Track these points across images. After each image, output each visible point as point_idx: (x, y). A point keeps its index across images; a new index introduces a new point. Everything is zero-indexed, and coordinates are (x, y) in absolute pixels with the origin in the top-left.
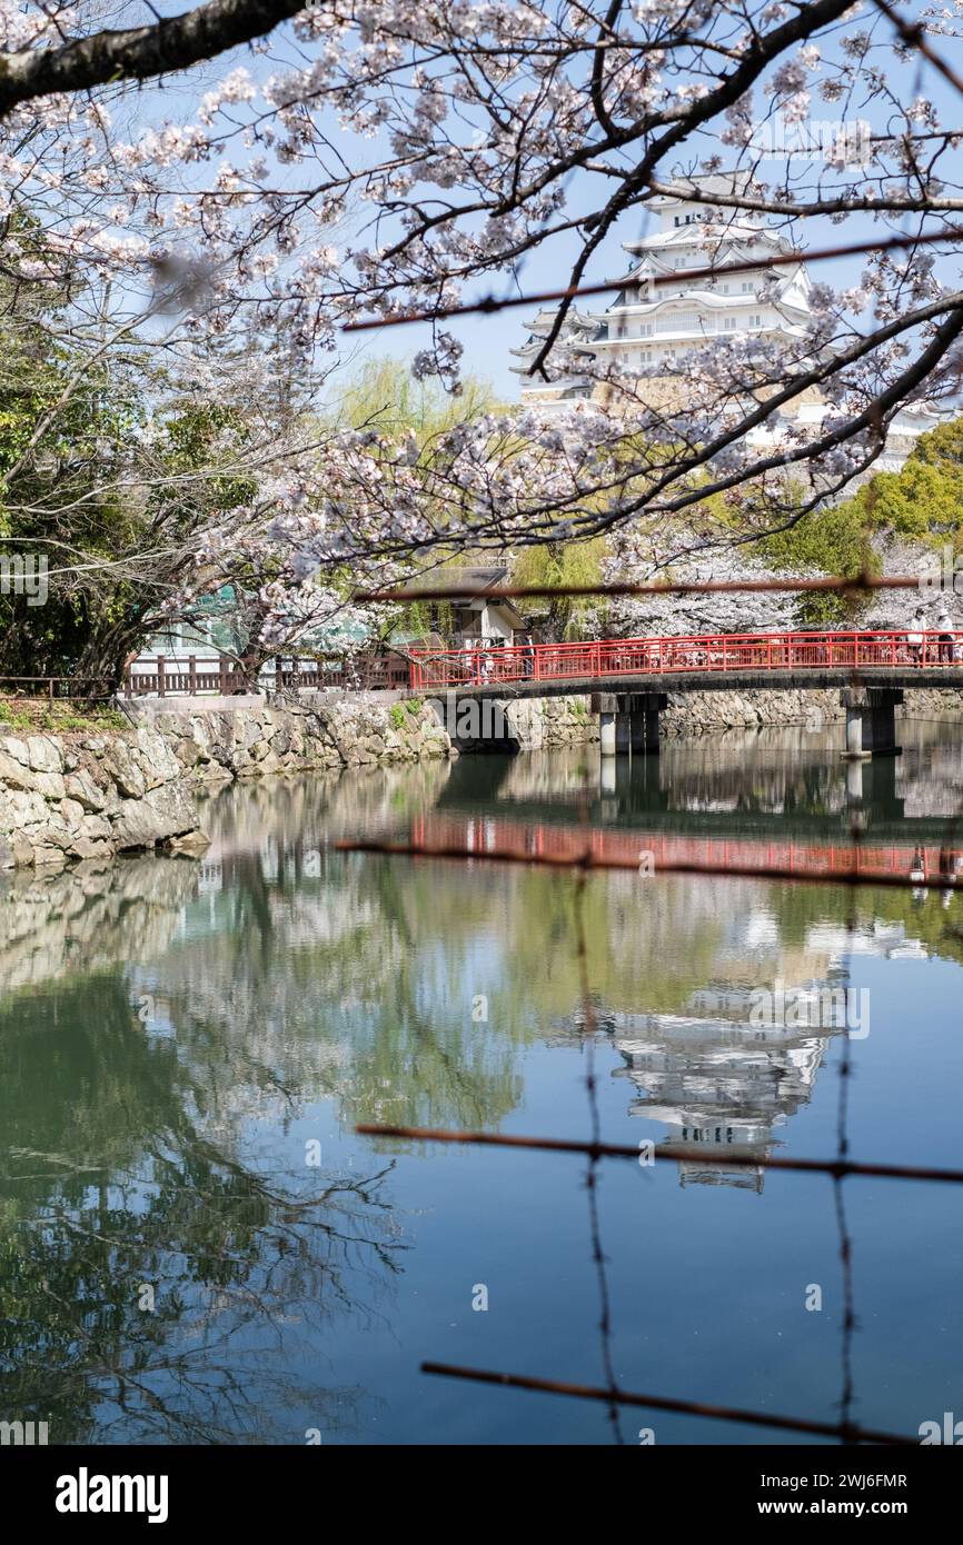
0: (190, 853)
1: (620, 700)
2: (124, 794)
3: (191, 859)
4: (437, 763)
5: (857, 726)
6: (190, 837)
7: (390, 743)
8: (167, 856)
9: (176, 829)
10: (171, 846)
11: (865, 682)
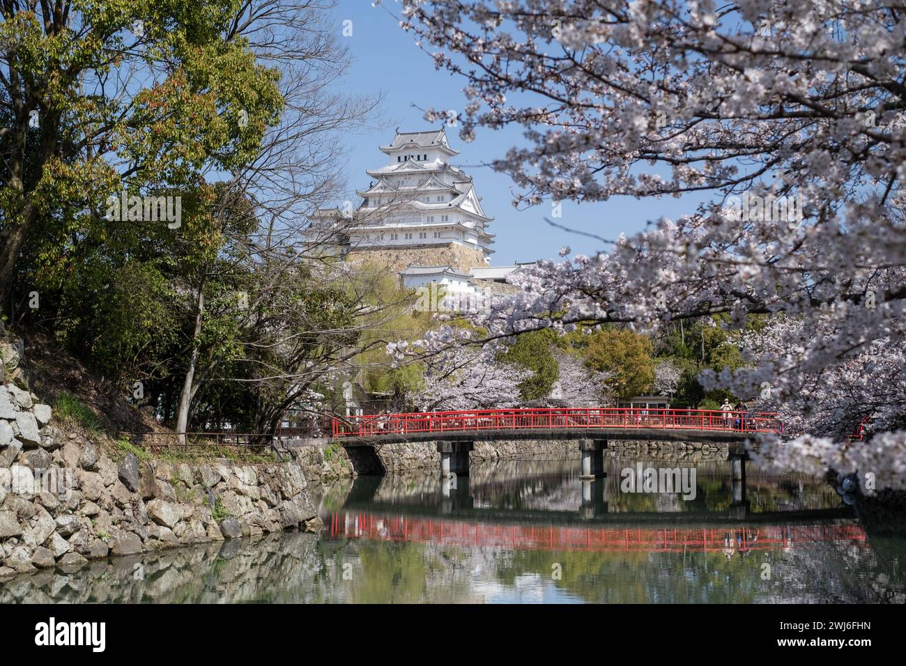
0: (313, 530)
1: (453, 445)
2: (284, 498)
3: (313, 533)
4: (347, 480)
5: (587, 461)
6: (313, 521)
7: (326, 469)
8: (303, 531)
9: (307, 517)
10: (305, 526)
11: (590, 436)
